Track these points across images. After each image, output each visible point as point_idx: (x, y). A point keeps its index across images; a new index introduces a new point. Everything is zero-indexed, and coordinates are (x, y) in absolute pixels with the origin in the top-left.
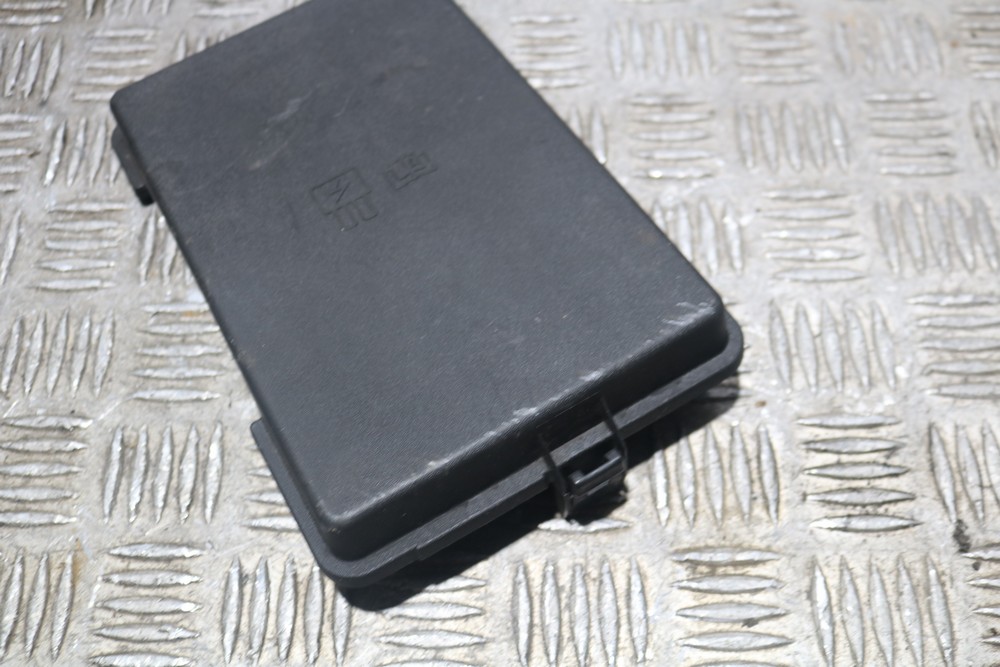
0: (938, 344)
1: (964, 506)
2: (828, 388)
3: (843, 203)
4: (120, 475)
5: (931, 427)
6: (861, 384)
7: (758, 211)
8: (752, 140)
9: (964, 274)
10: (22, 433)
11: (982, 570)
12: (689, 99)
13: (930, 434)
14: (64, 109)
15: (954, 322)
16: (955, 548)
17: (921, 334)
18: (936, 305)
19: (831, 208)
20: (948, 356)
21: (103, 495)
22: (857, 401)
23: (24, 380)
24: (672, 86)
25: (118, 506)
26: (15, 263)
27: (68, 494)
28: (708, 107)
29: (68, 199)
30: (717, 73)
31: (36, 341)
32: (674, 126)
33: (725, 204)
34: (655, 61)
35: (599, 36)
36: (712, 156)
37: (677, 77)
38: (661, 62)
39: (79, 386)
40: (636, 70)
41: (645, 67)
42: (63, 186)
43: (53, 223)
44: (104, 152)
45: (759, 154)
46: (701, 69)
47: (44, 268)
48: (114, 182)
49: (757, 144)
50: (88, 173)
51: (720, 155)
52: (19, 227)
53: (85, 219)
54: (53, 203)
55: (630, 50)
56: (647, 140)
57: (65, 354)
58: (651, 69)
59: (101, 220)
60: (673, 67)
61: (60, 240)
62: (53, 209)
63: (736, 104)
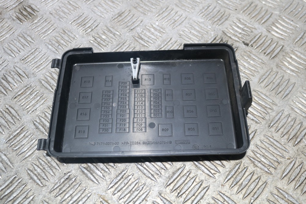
0: (210, 18)
1: (241, 39)
2: (202, 39)
3: (169, 8)
4: (92, 174)
5: (223, 32)
6: (206, 34)
7: (157, 20)
8: (142, 9)
9: (201, 4)
10: (58, 189)
11: (254, 45)
12: (123, 11)
13: (224, 33)
15: (208, 13)
16: (247, 47)
17: (205, 19)
18: (203, 12)
19: (169, 10)
20: (213, 19)
21: (93, 181)
22: (208, 37)
23: (45, 179)
24: (117, 11)
25: (99, 180)
26: (10, 160)
27: (85, 188)
28: (128, 10)
29: (8, 137)
30: (122, 3)
31: (37, 170)
32: (126, 18)
33: (150, 24)
34: (108, 10)
35: (92, 13)
36: (139, 18)
37: (116, 9)
38: (109, 9)
39: (59, 168)
40: (106, 14)
41: (108, 12)
42: (3, 135)
43: (10, 144)
44: (5, 120)
45: (146, 11)
46: (119, 5)
47: (20, 154)
48: (15, 123)
49: (144, 10)
50: (6, 127)
51: (140, 16)
52: (2, 153)
53: (18, 136)
54: (5, 141)
55: (101, 11)
56: (123, 24)
57: (48, 165)
58: (109, 11)
59: (22, 133)
60: (113, 8)
61: (17, 146)
62: (6, 142)
63: (132, 6)
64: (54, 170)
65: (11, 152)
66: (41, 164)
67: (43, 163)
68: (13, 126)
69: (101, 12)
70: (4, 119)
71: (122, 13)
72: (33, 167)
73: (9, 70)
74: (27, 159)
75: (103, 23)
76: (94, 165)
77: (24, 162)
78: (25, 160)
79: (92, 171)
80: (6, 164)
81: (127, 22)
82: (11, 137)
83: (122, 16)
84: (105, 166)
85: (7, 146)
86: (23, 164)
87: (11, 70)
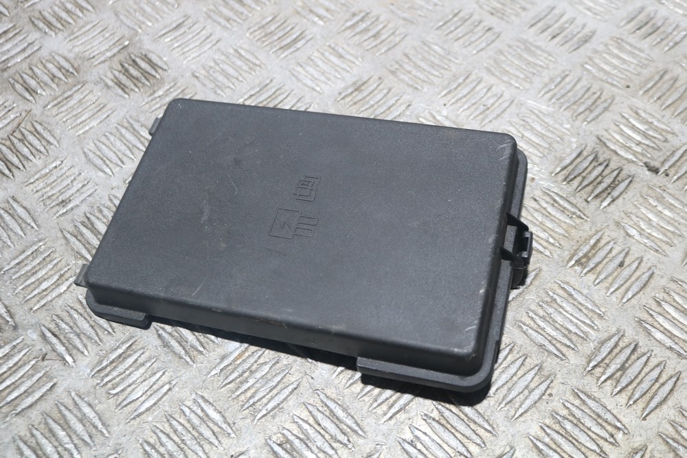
0: (568, 105)
1: (641, 157)
2: (548, 154)
3: (472, 77)
5: (599, 138)
6: (558, 142)
7: (445, 105)
8: (409, 77)
9: (546, 71)
11: (671, 173)
12: (365, 79)
13: (601, 140)
14: (34, 321)
15: (563, 92)
16: (654, 175)
17: (557, 106)
18: (550, 90)
19: (471, 82)
20: (575, 107)
22: (564, 150)
24: (350, 79)
26: (103, 418)
28: (376, 77)
29: (96, 362)
30: (363, 60)
31: (167, 444)
32: (371, 95)
33: (429, 112)
34: (330, 74)
35: (291, 80)
36: (401, 96)
37: (348, 74)
38: (333, 72)
39: (220, 442)
40: (326, 83)
41: (329, 79)
42: (85, 358)
43: (102, 380)
44: (88, 322)
45: (419, 81)
46: (354, 63)
47: (126, 406)
48: (114, 332)
49: (414, 78)
50: (92, 339)
51: (404, 93)
52: (83, 399)
53: (121, 363)
54: (89, 371)
55: (313, 77)
56: (366, 109)
57: (192, 434)
58: (332, 78)
59: (130, 356)
60: (341, 71)
61: (118, 385)
62: (93, 373)
63: (386, 68)
64: (207, 447)
65: (104, 400)
67: (180, 428)
68: (109, 338)
69: (314, 79)
70: (86, 319)
71: (362, 83)
72: (158, 436)
73: (98, 205)
74: (143, 417)
75: (318, 104)
77: (135, 424)
78: (138, 419)
79: (297, 453)
80: (91, 426)
82: (105, 364)
83: (362, 90)
85: (95, 384)
86: (132, 429)
87: (104, 205)
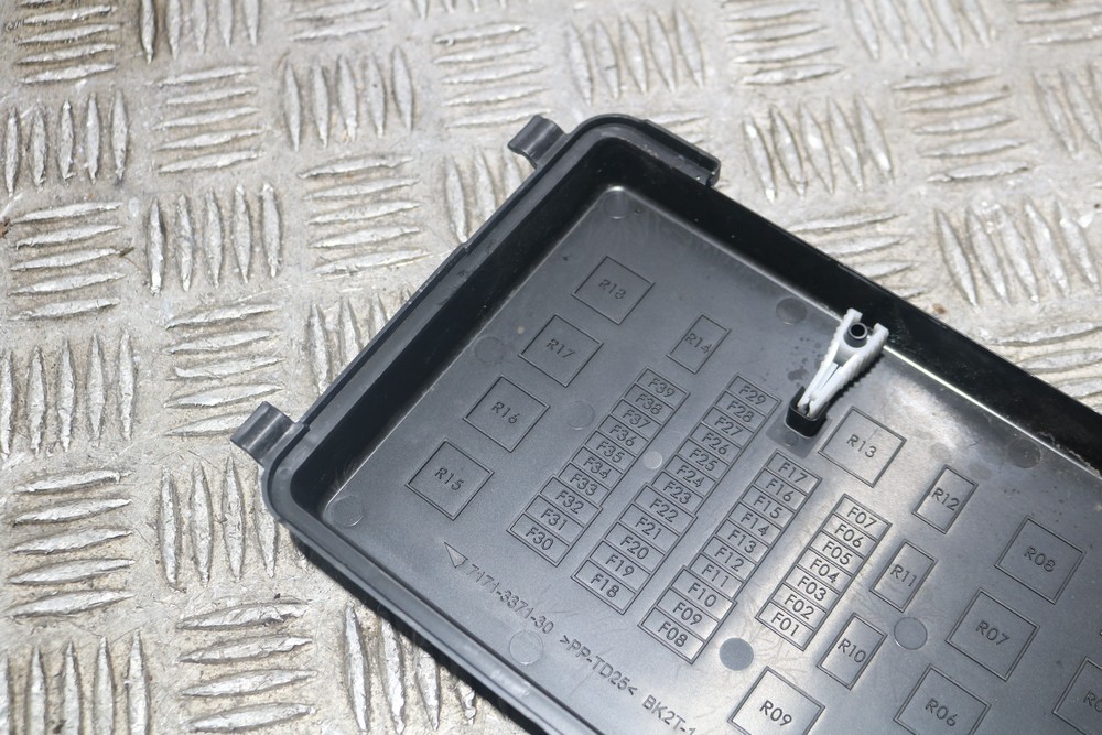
66: (224, 496)
76: (399, 645)
81: (958, 137)
84: (438, 678)
